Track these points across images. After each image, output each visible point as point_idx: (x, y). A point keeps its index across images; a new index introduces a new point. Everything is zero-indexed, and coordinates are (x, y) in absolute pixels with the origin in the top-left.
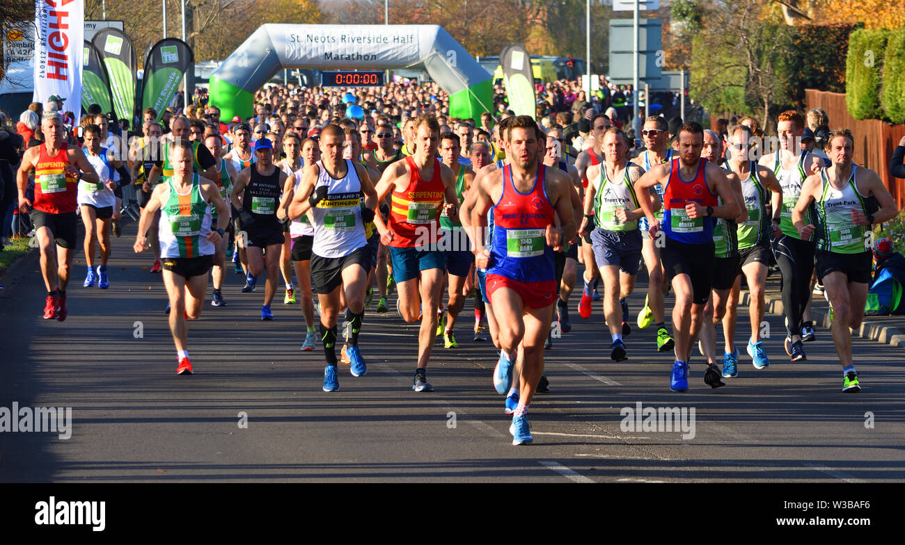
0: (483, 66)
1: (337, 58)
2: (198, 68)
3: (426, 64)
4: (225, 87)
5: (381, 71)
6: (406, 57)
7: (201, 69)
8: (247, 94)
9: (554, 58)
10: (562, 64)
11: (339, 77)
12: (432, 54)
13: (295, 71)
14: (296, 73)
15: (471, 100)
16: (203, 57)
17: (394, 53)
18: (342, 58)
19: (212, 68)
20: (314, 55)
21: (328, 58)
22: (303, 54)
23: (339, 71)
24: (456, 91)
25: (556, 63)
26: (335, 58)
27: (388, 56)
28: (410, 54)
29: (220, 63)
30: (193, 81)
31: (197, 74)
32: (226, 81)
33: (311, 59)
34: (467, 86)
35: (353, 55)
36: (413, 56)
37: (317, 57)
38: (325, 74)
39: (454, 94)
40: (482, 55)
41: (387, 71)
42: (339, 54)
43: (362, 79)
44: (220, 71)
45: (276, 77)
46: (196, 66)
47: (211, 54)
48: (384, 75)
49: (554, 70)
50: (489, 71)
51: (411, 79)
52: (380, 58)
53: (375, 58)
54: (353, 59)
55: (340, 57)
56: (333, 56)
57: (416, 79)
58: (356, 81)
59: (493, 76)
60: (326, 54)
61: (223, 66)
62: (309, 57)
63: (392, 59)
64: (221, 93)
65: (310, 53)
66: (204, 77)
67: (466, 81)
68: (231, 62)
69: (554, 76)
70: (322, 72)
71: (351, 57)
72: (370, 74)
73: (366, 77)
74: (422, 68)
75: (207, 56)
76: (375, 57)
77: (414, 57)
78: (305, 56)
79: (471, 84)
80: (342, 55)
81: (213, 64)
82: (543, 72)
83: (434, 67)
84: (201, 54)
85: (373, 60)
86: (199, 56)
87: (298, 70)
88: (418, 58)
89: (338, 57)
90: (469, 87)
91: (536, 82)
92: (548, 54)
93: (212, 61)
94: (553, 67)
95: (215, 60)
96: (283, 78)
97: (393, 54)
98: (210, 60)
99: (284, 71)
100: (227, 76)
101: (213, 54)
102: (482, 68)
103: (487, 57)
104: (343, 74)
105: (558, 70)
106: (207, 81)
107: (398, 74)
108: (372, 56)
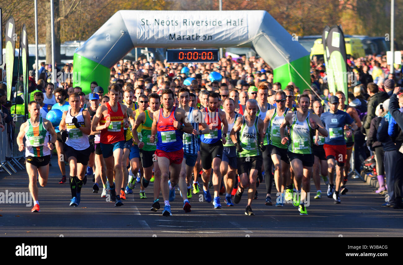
0: (302, 44)
1: (179, 38)
2: (63, 47)
3: (254, 43)
4: (87, 63)
5: (216, 49)
6: (237, 38)
7: (66, 48)
8: (105, 69)
9: (362, 38)
10: (369, 42)
11: (181, 54)
12: (259, 34)
13: (144, 49)
14: (145, 51)
15: (292, 73)
16: (68, 38)
17: (227, 34)
18: (183, 39)
19: (75, 47)
20: (160, 36)
21: (172, 39)
22: (151, 35)
23: (180, 49)
24: (279, 66)
25: (364, 42)
26: (178, 39)
27: (223, 36)
28: (241, 34)
29: (82, 43)
30: (59, 57)
31: (62, 52)
32: (89, 59)
33: (158, 39)
34: (288, 61)
35: (193, 36)
36: (243, 36)
37: (163, 38)
38: (169, 52)
39: (277, 68)
40: (300, 35)
41: (221, 49)
42: (182, 35)
43: (200, 56)
44: (83, 50)
45: (129, 54)
46: (62, 46)
47: (74, 36)
48: (218, 52)
49: (362, 47)
50: (307, 48)
51: (241, 56)
52: (216, 38)
53: (211, 39)
54: (193, 39)
55: (182, 38)
56: (177, 37)
57: (245, 55)
58: (196, 58)
59: (310, 53)
60: (170, 35)
61: (85, 45)
62: (156, 38)
63: (226, 39)
64: (83, 67)
65: (157, 35)
66: (68, 54)
67: (287, 58)
68: (92, 43)
69: (362, 52)
70: (167, 51)
71: (191, 38)
72: (207, 51)
73: (204, 54)
74: (250, 46)
75: (71, 37)
76: (211, 37)
77: (244, 37)
78: (153, 37)
79: (291, 60)
80: (184, 36)
81: (75, 44)
82: (353, 49)
83: (260, 46)
84: (66, 36)
85: (210, 40)
86: (64, 37)
87: (146, 49)
88: (247, 38)
89: (180, 37)
90: (290, 62)
91: (346, 57)
92: (357, 33)
93: (75, 42)
94: (362, 45)
95: (78, 40)
96: (134, 54)
97: (226, 35)
98: (73, 40)
99: (135, 49)
100: (89, 54)
101: (76, 35)
102: (301, 46)
103: (305, 37)
104: (186, 52)
105: (366, 47)
106: (71, 58)
107: (229, 51)
108: (209, 36)
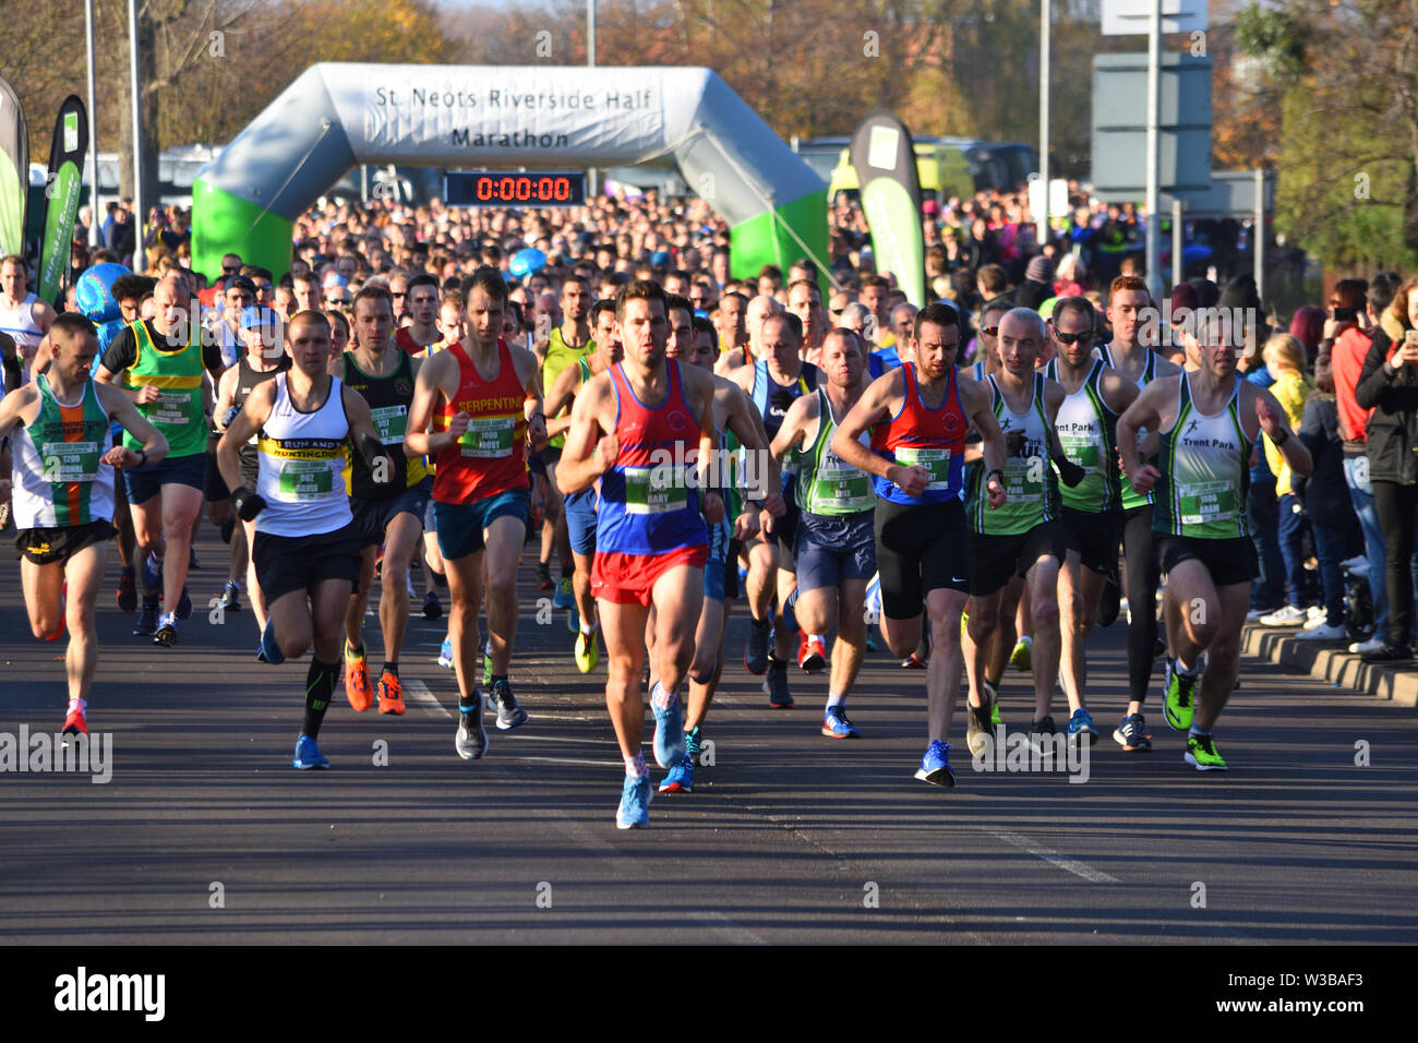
0: (807, 161)
1: (480, 141)
2: (168, 162)
3: (678, 154)
4: (225, 204)
5: (579, 172)
6: (636, 141)
7: (174, 165)
8: (279, 221)
9: (965, 144)
10: (984, 156)
11: (485, 185)
12: (693, 133)
13: (385, 169)
14: (386, 176)
15: (780, 238)
16: (178, 137)
17: (609, 132)
18: (491, 143)
19: (198, 163)
20: (427, 134)
21: (461, 142)
22: (402, 133)
23: (484, 170)
24: (743, 217)
25: (971, 155)
26: (475, 142)
27: (596, 137)
28: (644, 132)
29: (217, 151)
30: (155, 191)
31: (164, 175)
32: (232, 193)
33: (423, 144)
34: (770, 206)
35: (516, 135)
36: (649, 137)
37: (435, 140)
38: (449, 176)
39: (741, 224)
40: (804, 135)
41: (593, 173)
42: (485, 132)
43: (536, 190)
44: (219, 169)
45: (343, 183)
46: (162, 158)
47: (195, 130)
48: (585, 181)
49: (967, 170)
50: (820, 171)
51: (644, 189)
52: (578, 142)
53: (566, 143)
54: (516, 144)
55: (486, 140)
56: (472, 137)
57: (656, 188)
58: (523, 193)
59: (829, 184)
60: (455, 132)
61: (223, 157)
62: (417, 139)
63: (603, 145)
64: (217, 216)
65: (420, 130)
66: (180, 181)
67: (768, 196)
68: (243, 150)
69: (966, 184)
70: (446, 174)
71: (512, 141)
72: (554, 178)
73: (546, 185)
74: (670, 164)
75: (187, 133)
76: (564, 139)
77: (654, 140)
78: (408, 138)
79: (779, 201)
80: (491, 136)
81: (200, 153)
82: (942, 175)
83: (696, 164)
84: (174, 131)
85: (562, 148)
86: (169, 135)
87: (392, 169)
88: (661, 143)
89: (482, 139)
90: (777, 207)
91: (919, 195)
92: (953, 132)
93: (199, 147)
94: (965, 164)
95: (206, 144)
96: (358, 183)
97: (605, 133)
98: (193, 143)
99: (360, 170)
100: (234, 179)
101: (200, 131)
102: (805, 165)
103: (818, 141)
104: (497, 178)
105: (976, 169)
106: (187, 191)
107: (615, 178)
108: (559, 138)
